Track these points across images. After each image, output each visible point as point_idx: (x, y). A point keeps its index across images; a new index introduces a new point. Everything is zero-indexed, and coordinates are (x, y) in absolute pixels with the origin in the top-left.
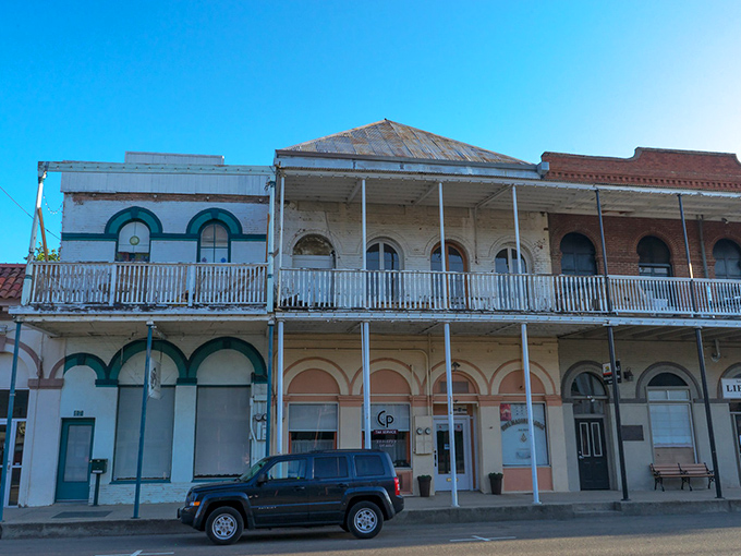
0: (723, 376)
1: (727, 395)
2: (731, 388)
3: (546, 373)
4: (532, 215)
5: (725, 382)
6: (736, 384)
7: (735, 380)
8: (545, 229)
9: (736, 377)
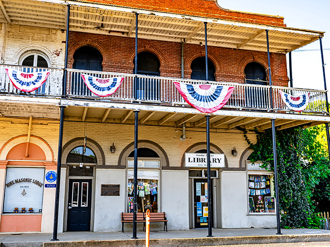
0: (187, 151)
1: (188, 164)
2: (192, 159)
3: (48, 145)
4: (54, 31)
5: (188, 155)
6: (196, 157)
7: (196, 154)
8: (63, 42)
9: (197, 152)
